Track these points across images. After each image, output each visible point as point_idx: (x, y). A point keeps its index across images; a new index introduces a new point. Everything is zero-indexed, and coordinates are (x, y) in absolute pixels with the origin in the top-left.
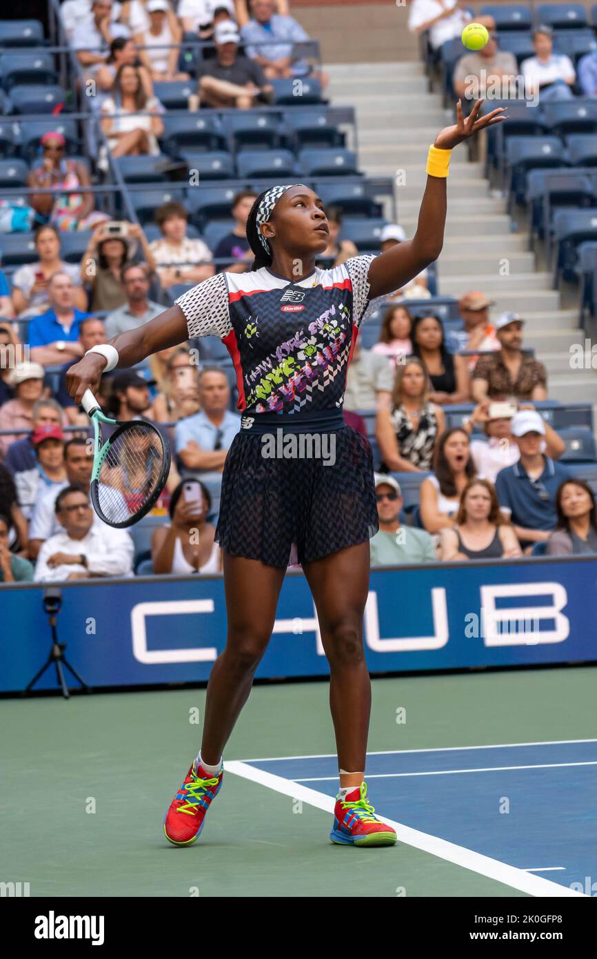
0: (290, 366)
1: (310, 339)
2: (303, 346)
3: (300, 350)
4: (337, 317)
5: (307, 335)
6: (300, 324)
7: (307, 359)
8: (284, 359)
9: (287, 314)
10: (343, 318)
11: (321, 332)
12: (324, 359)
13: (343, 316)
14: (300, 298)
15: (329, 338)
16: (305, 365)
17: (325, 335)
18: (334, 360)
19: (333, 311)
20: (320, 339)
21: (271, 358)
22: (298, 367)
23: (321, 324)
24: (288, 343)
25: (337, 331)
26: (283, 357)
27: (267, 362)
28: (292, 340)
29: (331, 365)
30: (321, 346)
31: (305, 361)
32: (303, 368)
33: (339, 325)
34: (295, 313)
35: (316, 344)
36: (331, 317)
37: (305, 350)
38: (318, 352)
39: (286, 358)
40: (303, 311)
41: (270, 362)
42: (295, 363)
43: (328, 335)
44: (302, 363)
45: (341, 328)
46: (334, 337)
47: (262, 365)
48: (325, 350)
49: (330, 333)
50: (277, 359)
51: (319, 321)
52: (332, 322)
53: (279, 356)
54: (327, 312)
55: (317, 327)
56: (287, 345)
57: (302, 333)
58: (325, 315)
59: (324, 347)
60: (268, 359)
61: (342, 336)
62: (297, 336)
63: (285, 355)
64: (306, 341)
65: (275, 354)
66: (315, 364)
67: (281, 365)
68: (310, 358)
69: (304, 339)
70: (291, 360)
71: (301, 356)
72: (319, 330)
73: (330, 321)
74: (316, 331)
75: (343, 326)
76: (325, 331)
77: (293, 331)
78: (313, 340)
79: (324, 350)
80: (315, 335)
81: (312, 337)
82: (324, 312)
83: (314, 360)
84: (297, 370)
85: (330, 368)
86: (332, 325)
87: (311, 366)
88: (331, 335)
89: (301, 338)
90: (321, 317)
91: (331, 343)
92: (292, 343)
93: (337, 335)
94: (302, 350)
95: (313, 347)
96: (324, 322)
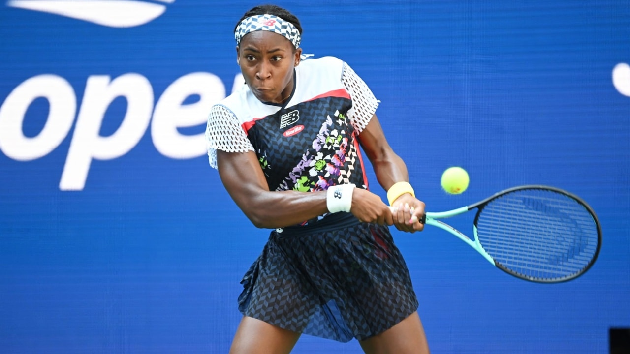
0: (305, 185)
1: (317, 155)
2: (312, 163)
3: (310, 168)
4: (335, 126)
5: (313, 153)
6: (304, 145)
7: (319, 173)
8: (298, 180)
9: (289, 139)
10: (341, 124)
11: (325, 146)
12: (334, 167)
13: (340, 122)
14: (296, 118)
15: (334, 148)
16: (318, 179)
17: (329, 148)
18: (344, 164)
19: (329, 121)
20: (325, 152)
21: (286, 180)
22: (313, 183)
23: (323, 139)
24: (298, 166)
25: (339, 139)
26: (297, 178)
27: (284, 185)
28: (300, 163)
29: (342, 168)
30: (328, 157)
31: (317, 176)
32: (318, 183)
33: (339, 133)
34: (295, 136)
35: (323, 157)
36: (330, 129)
37: (315, 166)
38: (327, 164)
39: (300, 178)
40: (303, 132)
41: (286, 184)
42: (309, 181)
43: (332, 146)
44: (315, 179)
45: (342, 135)
46: (338, 146)
47: (280, 188)
48: (334, 160)
49: (334, 143)
50: (292, 180)
51: (320, 136)
52: (332, 133)
53: (293, 178)
54: (324, 125)
55: (319, 143)
56: (298, 168)
57: (308, 153)
58: (324, 129)
59: (331, 157)
60: (284, 182)
61: (345, 141)
62: (304, 158)
63: (298, 176)
64: (314, 158)
65: (289, 177)
66: (327, 175)
67: (296, 185)
68: (322, 171)
69: (311, 158)
70: (305, 179)
71: (313, 173)
72: (323, 145)
73: (329, 133)
74: (320, 147)
75: (343, 132)
76: (329, 144)
77: (300, 154)
78: (320, 155)
79: (332, 159)
80: (320, 151)
81: (319, 153)
82: (321, 126)
83: (325, 172)
84: (312, 186)
85: (343, 172)
86: (333, 136)
87: (324, 178)
88: (336, 145)
89: (308, 158)
90: (321, 132)
91: (337, 152)
92: (301, 165)
93: (341, 142)
94: (313, 167)
95: (322, 161)
96: (325, 136)
